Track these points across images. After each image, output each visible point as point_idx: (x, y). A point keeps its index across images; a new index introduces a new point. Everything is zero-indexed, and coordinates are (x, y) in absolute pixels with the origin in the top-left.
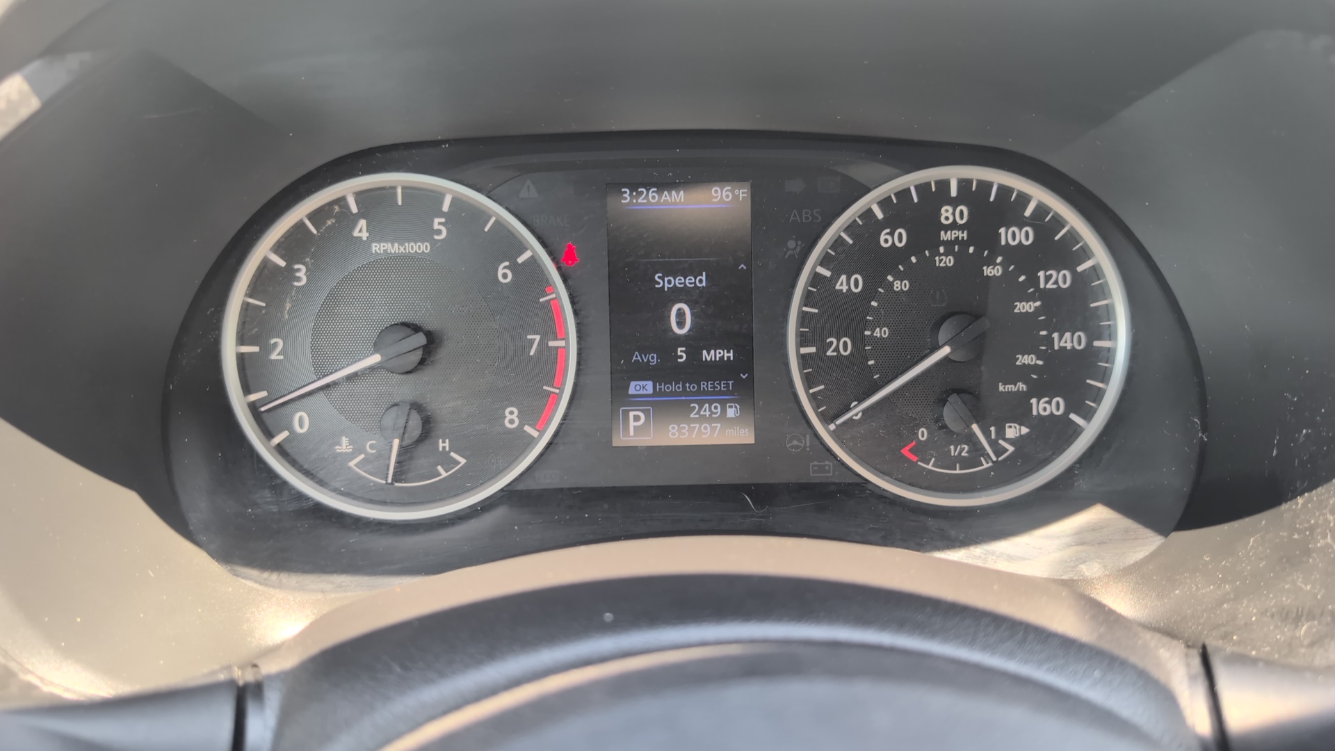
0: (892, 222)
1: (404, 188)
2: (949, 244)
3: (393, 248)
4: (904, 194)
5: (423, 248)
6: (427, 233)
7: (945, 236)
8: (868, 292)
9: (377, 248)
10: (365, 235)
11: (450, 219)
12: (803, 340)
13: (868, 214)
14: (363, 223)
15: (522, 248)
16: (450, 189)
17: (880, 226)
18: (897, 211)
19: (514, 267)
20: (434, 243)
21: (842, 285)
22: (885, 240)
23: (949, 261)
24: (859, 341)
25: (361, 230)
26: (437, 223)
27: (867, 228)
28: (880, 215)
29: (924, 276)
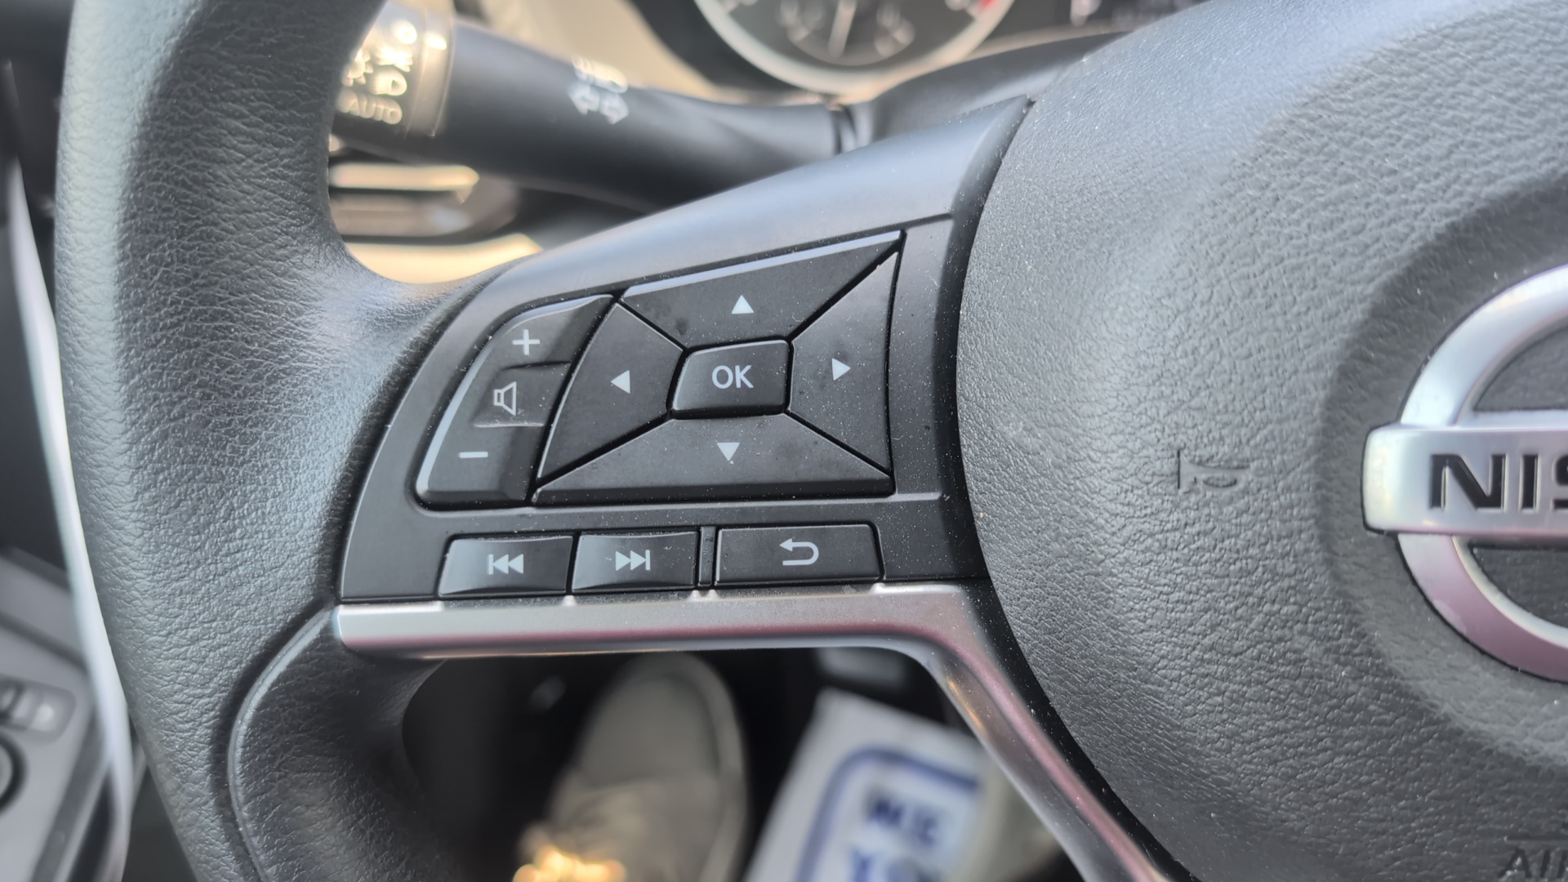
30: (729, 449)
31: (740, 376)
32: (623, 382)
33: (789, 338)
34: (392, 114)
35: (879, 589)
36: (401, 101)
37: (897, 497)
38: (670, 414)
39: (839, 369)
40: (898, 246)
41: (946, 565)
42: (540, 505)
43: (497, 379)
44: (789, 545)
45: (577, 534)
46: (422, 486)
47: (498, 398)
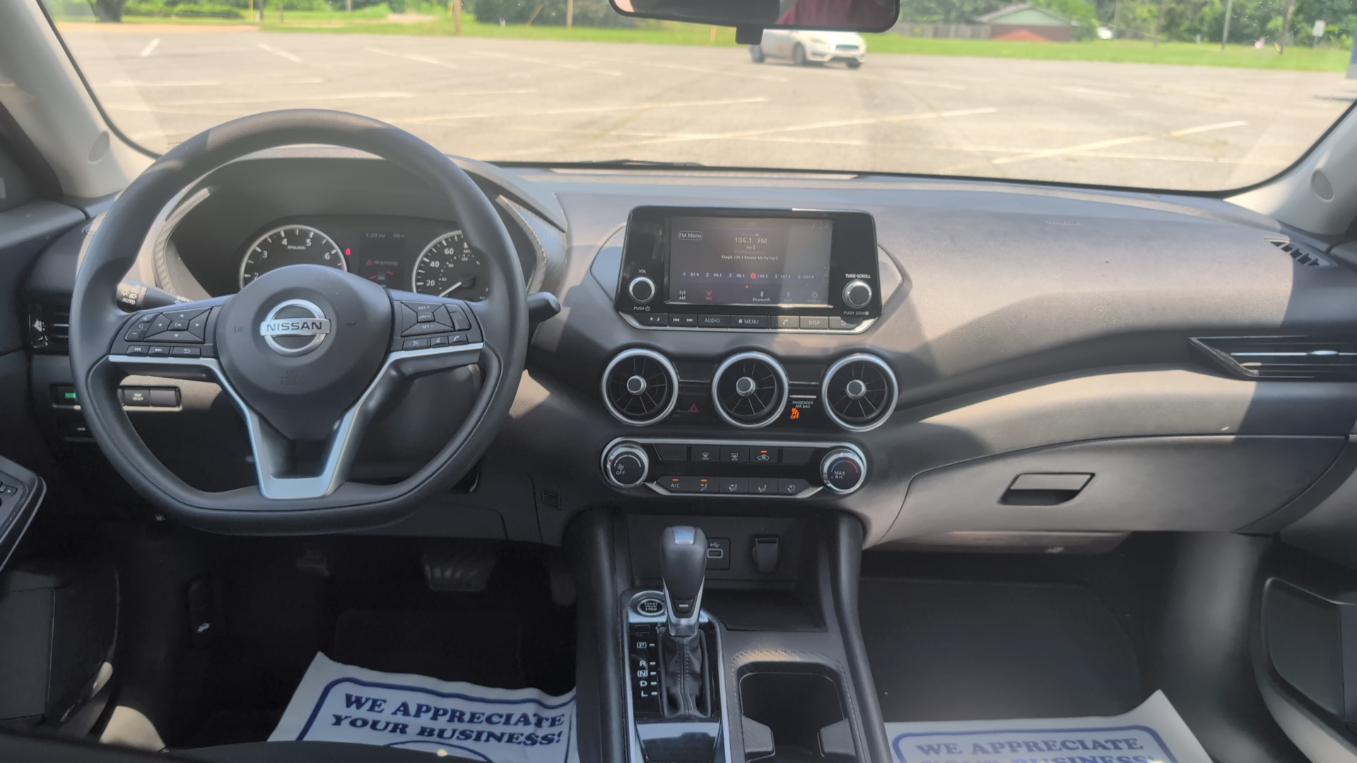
0: (449, 246)
1: (299, 230)
2: (466, 255)
3: (294, 248)
4: (452, 237)
5: (303, 248)
6: (304, 243)
7: (465, 252)
8: (440, 267)
9: (289, 247)
10: (286, 244)
11: (312, 240)
12: (417, 280)
13: (440, 243)
14: (286, 240)
15: (334, 248)
16: (313, 231)
17: (445, 247)
18: (451, 242)
19: (330, 254)
20: (307, 247)
21: (433, 264)
22: (447, 252)
23: (466, 259)
24: (437, 282)
25: (285, 242)
26: (308, 241)
27: (440, 247)
28: (445, 243)
29: (458, 263)
30: (176, 335)
31: (180, 325)
32: (160, 325)
33: (190, 321)
34: (133, 302)
35: (201, 359)
36: (136, 300)
37: (206, 344)
38: (168, 330)
39: (197, 325)
40: (211, 309)
41: (212, 354)
42: (145, 342)
43: (140, 323)
44: (185, 350)
45: (150, 346)
46: (126, 338)
47: (140, 326)
